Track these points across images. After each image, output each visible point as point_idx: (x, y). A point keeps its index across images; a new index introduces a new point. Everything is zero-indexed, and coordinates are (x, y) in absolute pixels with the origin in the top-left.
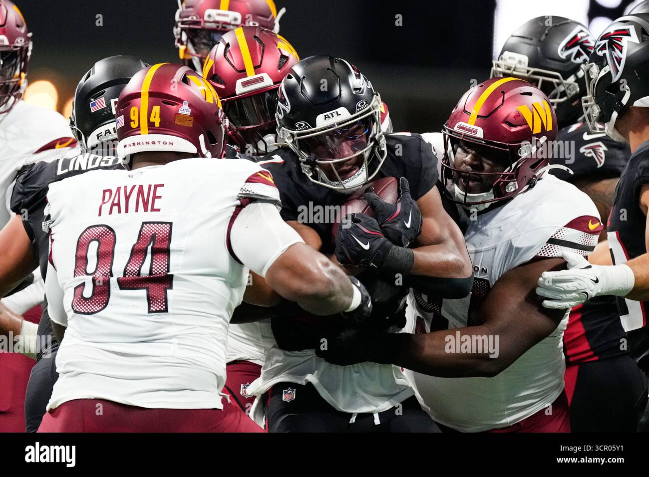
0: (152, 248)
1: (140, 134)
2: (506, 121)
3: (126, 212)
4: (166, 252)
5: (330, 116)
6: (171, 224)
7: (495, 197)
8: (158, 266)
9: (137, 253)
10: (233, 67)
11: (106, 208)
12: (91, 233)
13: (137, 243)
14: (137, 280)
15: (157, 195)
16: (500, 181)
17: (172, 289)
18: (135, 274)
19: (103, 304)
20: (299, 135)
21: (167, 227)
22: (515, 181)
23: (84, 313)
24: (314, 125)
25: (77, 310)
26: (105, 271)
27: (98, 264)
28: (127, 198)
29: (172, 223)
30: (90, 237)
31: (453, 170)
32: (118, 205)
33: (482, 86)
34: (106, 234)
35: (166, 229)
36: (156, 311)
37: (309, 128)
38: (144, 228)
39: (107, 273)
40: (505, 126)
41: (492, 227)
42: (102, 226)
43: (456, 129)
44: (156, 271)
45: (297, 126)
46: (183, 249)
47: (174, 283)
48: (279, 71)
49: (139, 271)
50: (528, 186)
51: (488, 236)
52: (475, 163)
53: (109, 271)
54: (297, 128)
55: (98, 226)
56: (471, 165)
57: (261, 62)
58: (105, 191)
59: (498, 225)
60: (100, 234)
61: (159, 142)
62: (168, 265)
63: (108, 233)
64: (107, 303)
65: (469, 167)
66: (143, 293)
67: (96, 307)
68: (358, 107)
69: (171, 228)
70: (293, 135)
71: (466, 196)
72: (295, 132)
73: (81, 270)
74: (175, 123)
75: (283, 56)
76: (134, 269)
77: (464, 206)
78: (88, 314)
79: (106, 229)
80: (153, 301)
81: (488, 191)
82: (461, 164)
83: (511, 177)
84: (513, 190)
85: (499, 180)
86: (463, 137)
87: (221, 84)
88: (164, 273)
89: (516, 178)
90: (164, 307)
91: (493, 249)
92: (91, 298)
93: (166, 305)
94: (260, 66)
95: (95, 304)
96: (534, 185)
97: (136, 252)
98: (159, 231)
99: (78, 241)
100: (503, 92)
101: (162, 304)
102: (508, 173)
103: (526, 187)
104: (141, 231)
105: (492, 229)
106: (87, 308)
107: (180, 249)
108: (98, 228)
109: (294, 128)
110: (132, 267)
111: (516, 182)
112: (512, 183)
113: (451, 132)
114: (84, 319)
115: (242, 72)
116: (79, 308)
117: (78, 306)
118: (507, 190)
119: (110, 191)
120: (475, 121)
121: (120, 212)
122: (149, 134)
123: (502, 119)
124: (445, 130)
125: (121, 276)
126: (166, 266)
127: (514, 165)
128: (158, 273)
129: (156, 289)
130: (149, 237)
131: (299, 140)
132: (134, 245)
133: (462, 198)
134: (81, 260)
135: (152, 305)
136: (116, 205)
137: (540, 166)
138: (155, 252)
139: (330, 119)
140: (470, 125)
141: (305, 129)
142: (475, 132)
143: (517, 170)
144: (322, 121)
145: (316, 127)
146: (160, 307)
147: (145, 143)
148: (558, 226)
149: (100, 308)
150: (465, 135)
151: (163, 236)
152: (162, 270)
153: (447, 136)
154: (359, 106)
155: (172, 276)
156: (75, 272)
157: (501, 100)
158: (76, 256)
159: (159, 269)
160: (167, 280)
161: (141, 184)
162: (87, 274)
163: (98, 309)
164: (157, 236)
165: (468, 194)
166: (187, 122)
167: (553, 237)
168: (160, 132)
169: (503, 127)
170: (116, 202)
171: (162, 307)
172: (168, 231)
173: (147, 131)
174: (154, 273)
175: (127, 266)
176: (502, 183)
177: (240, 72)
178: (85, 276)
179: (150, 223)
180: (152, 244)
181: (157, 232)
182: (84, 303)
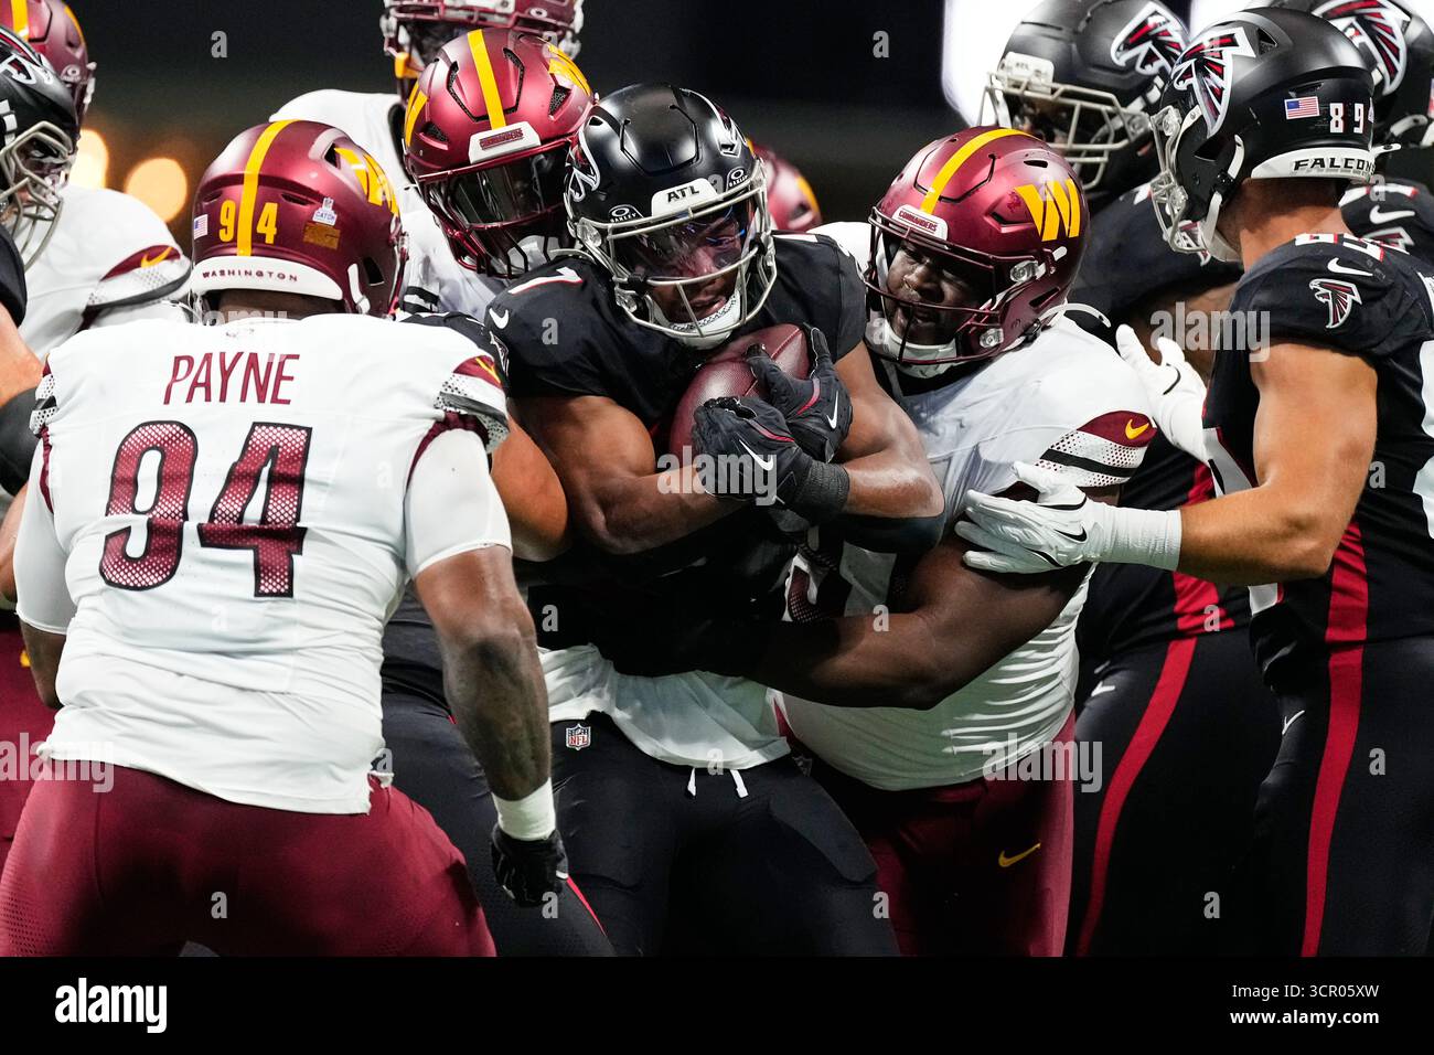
0: (271, 473)
1: (235, 255)
2: (992, 212)
3: (221, 400)
4: (296, 482)
5: (679, 194)
6: (309, 430)
7: (958, 355)
8: (279, 508)
9: (241, 478)
10: (464, 108)
11: (180, 390)
12: (146, 434)
13: (241, 459)
14: (235, 530)
15: (284, 374)
16: (971, 326)
17: (301, 554)
18: (231, 519)
19: (165, 573)
20: (616, 231)
21: (302, 435)
22: (998, 328)
23: (127, 587)
24: (647, 213)
25: (113, 579)
26: (173, 508)
27: (158, 494)
28: (226, 374)
29: (311, 429)
30: (144, 443)
31: (884, 296)
32: (207, 385)
33: (953, 141)
34: (178, 439)
35: (298, 440)
36: (271, 594)
37: (638, 217)
38: (255, 434)
39: (177, 512)
40: (989, 220)
41: (945, 418)
42: (171, 423)
43: (896, 217)
44: (274, 517)
45: (614, 214)
46: (330, 482)
47: (306, 544)
48: (552, 117)
49: (242, 514)
50: (1023, 338)
51: (937, 434)
52: (927, 286)
53: (181, 508)
54: (614, 218)
55: (162, 423)
56: (918, 289)
57: (518, 100)
58: (178, 360)
59: (958, 416)
60: (166, 439)
61: (271, 274)
62: (299, 507)
63: (182, 438)
64: (173, 572)
65: (914, 292)
66: (246, 556)
67: (152, 577)
68: (731, 180)
69: (308, 438)
70: (603, 233)
71: (903, 346)
72: (610, 226)
73: (122, 504)
74: (305, 240)
75: (559, 89)
76: (231, 509)
77: (899, 365)
78: (135, 588)
79: (178, 428)
80: (266, 574)
81: (946, 342)
82: (900, 286)
83: (993, 320)
84: (993, 344)
85: (969, 323)
86: (909, 235)
87: (442, 140)
88: (290, 522)
89: (1001, 323)
90: (286, 587)
91: (944, 460)
92: (142, 559)
93: (291, 584)
94: (516, 108)
95: (150, 570)
96: (1035, 337)
97: (237, 477)
98: (286, 441)
99: (120, 449)
100: (993, 157)
101: (282, 580)
102: (987, 311)
103: (1019, 341)
104: (249, 438)
105: (946, 422)
106: (133, 578)
107: (325, 480)
108: (161, 427)
109: (607, 218)
110: (228, 506)
111: (1001, 330)
112: (992, 331)
113: (886, 222)
114: (126, 598)
115: (481, 120)
116: (118, 576)
117: (115, 573)
118: (982, 344)
119: (190, 360)
120: (934, 205)
121: (208, 399)
122: (252, 255)
123: (986, 207)
124: (875, 217)
125: (205, 520)
126: (295, 509)
127: (1000, 297)
128: (278, 520)
129: (272, 552)
130: (264, 452)
131: (616, 241)
132: (235, 465)
133: (897, 349)
134: (123, 485)
135: (262, 581)
136: (201, 385)
137: (1048, 303)
138: (274, 480)
139: (679, 201)
140: (924, 214)
141: (628, 220)
142: (933, 227)
143: (1005, 306)
144: (662, 204)
145: (650, 215)
146: (278, 587)
147: (243, 273)
148: (1068, 427)
149: (160, 579)
150: (912, 232)
151: (292, 451)
152: (286, 515)
153: (877, 229)
154: (733, 177)
155: (304, 530)
156: (108, 506)
157: (986, 171)
158: (113, 477)
159: (281, 512)
160: (293, 536)
161: (254, 351)
162: (135, 511)
163: (155, 581)
164: (280, 450)
165: (907, 344)
166: (328, 240)
167: (1055, 449)
168: (273, 253)
169: (986, 223)
170: (202, 379)
171: (282, 587)
172: (302, 443)
173: (249, 250)
174: (269, 520)
175: (218, 501)
176: (974, 328)
177: (478, 119)
178: (131, 516)
179: (268, 425)
180: (269, 465)
181: (281, 444)
182: (127, 567)
